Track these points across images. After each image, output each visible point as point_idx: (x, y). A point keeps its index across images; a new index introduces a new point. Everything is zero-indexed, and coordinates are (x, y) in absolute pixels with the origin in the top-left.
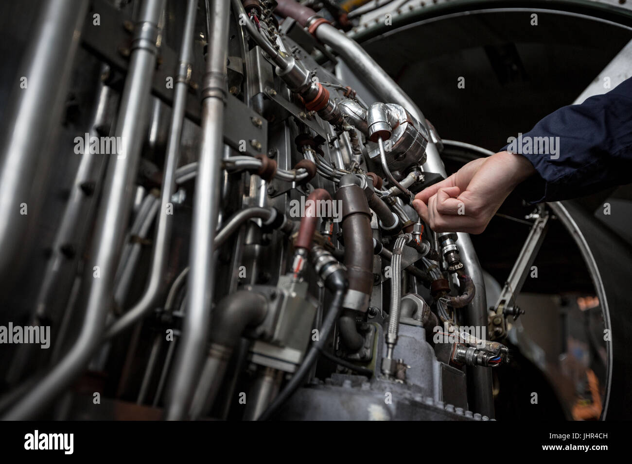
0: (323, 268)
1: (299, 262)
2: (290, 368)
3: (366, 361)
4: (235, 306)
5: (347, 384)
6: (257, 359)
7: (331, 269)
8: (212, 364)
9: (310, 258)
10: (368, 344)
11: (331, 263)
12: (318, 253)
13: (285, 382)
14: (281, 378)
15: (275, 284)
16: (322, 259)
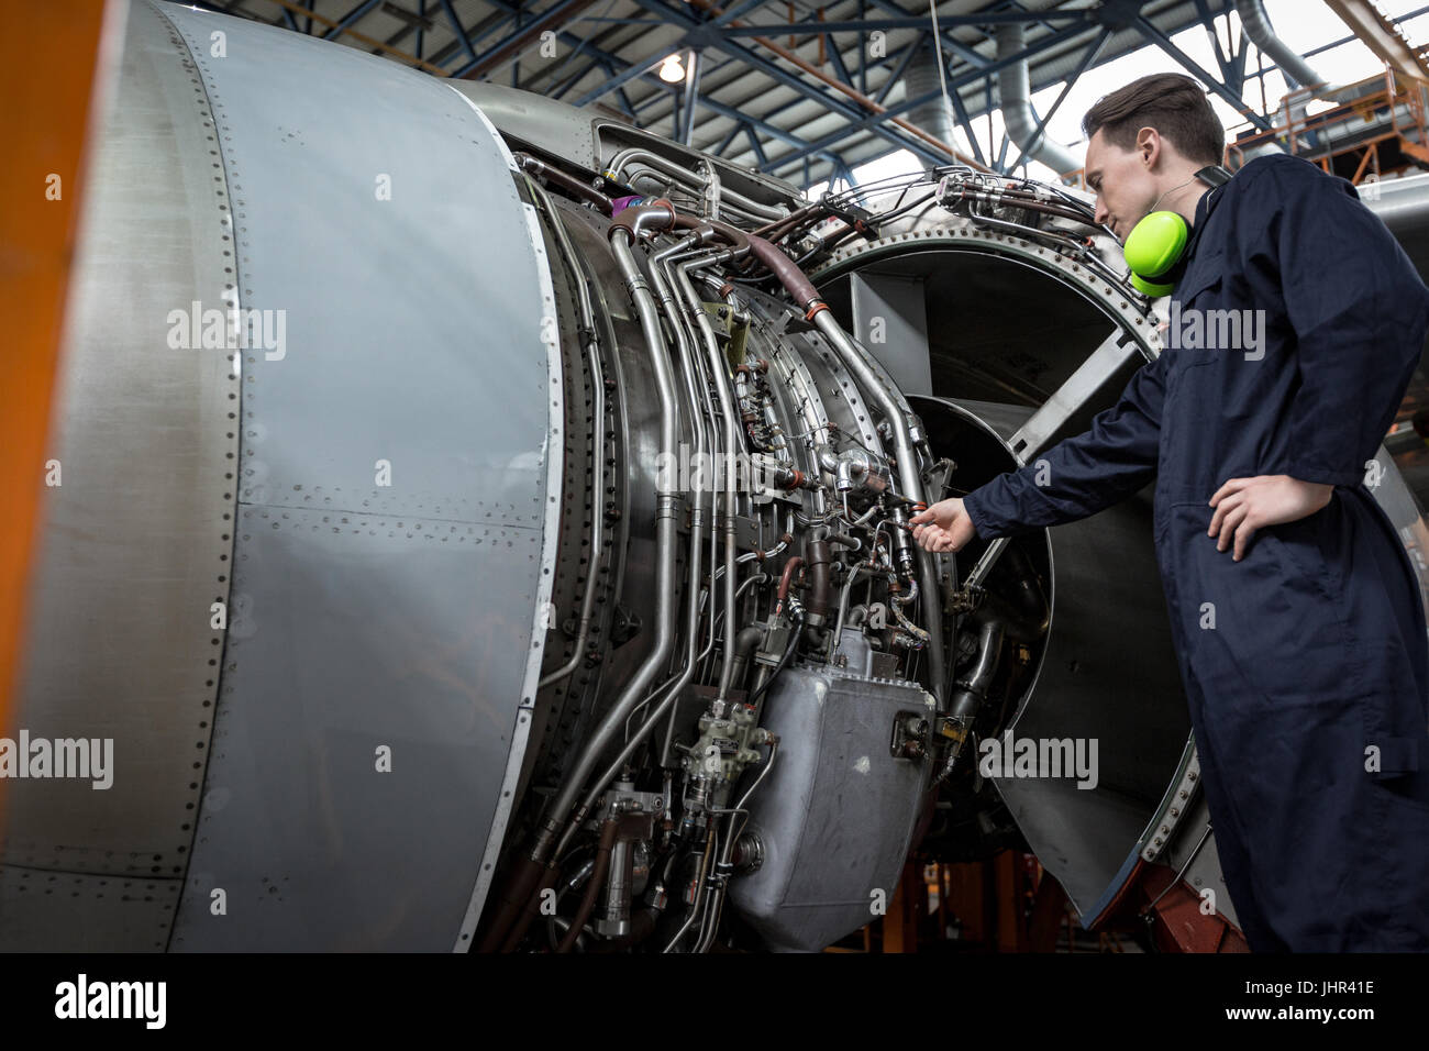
0: (793, 609)
1: (779, 607)
2: (775, 665)
3: (824, 653)
4: (746, 636)
5: (810, 668)
6: (757, 660)
7: (798, 611)
8: (736, 665)
9: (786, 603)
10: (825, 642)
11: (799, 607)
12: (792, 599)
13: (772, 671)
14: (771, 670)
15: (766, 621)
16: (794, 604)
